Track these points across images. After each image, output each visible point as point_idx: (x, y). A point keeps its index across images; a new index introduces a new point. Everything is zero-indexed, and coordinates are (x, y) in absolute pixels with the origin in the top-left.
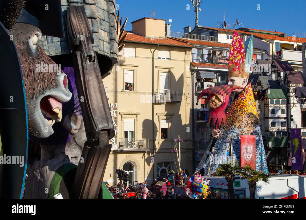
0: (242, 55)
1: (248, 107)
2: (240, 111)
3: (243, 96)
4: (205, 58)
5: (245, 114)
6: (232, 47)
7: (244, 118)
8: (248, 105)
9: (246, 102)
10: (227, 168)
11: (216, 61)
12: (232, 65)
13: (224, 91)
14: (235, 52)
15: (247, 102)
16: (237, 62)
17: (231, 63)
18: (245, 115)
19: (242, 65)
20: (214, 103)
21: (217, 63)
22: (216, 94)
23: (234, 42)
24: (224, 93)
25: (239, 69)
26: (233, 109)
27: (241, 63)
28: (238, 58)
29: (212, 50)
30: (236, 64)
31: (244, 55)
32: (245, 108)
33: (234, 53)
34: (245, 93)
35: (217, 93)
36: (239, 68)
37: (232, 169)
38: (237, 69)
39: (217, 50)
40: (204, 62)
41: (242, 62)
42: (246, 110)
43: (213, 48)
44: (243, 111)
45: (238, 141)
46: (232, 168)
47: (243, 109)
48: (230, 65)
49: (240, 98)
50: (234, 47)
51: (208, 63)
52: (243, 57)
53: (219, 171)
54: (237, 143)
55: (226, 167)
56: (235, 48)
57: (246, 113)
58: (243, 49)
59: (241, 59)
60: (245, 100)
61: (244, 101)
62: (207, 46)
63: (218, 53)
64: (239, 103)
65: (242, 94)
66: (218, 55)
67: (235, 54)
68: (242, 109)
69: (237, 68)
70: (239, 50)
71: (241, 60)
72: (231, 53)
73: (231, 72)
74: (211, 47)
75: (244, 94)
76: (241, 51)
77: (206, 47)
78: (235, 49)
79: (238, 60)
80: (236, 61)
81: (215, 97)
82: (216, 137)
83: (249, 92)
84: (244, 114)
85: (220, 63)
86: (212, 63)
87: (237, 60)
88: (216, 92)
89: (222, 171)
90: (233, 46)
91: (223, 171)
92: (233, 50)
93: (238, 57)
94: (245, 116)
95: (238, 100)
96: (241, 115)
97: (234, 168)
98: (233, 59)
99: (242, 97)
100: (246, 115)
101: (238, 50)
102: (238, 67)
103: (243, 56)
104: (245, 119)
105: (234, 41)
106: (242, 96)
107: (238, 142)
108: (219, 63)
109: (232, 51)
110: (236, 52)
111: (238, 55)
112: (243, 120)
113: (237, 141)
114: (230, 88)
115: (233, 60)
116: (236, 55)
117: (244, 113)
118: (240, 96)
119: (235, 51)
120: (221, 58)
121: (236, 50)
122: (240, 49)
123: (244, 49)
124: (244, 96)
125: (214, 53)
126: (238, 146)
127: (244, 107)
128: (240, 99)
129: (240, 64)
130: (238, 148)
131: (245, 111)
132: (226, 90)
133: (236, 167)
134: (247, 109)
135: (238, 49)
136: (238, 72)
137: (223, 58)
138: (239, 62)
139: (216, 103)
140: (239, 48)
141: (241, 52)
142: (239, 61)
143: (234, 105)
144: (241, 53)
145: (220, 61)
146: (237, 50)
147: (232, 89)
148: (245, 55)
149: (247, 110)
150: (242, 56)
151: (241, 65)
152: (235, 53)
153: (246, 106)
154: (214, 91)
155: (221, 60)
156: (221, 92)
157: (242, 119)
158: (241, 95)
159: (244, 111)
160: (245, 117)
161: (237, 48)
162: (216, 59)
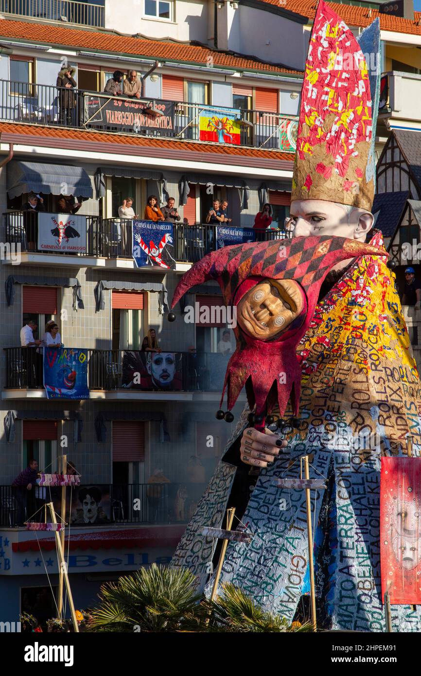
0: (359, 109)
1: (381, 335)
2: (352, 351)
3: (358, 287)
4: (47, 100)
5: (376, 366)
6: (311, 70)
7: (371, 381)
8: (381, 328)
9: (372, 311)
10: (142, 609)
11: (96, 117)
12: (312, 148)
13: (307, 264)
14: (327, 93)
15: (378, 313)
16: (337, 137)
17: (308, 140)
18: (376, 370)
19: (356, 153)
20: (264, 315)
21: (99, 127)
22: (275, 277)
23: (320, 49)
24: (307, 273)
25: (342, 167)
26: (314, 340)
27: (353, 142)
28: (340, 119)
29: (80, 65)
30: (333, 144)
31: (366, 111)
32: (372, 339)
33: (324, 97)
34: (363, 274)
35: (279, 269)
36: (343, 162)
37: (161, 610)
38: (336, 170)
39: (100, 68)
40: (41, 122)
41: (357, 141)
42: (375, 346)
43: (80, 56)
44: (367, 350)
45: (361, 482)
46: (164, 608)
47: (365, 345)
48: (305, 150)
49: (345, 294)
50: (324, 71)
51: (59, 122)
52: (364, 118)
53: (105, 622)
54: (356, 492)
55: (137, 601)
56: (327, 74)
57: (377, 363)
58: (361, 83)
59: (352, 122)
60: (366, 303)
61: (364, 309)
62: (54, 47)
63: (105, 78)
64: (342, 315)
65: (351, 280)
66: (103, 90)
67: (329, 102)
68: (358, 342)
69: (338, 166)
70: (346, 84)
71: (355, 131)
72: (309, 95)
73: (309, 182)
74: (74, 53)
75: (358, 278)
76: (354, 91)
77: (51, 50)
78: (326, 82)
79: (341, 130)
80: (333, 134)
81: (266, 287)
82: (264, 464)
83: (380, 270)
84: (369, 365)
85: (115, 128)
86: (79, 125)
87: (335, 128)
88: (274, 266)
89: (118, 620)
90: (318, 66)
91: (124, 619)
92: (320, 84)
93: (337, 114)
94: (377, 375)
95: (334, 302)
96: (361, 370)
97: (172, 606)
98: (318, 123)
99: (355, 293)
100: (380, 368)
101: (340, 84)
102: (339, 160)
103: (363, 113)
104: (378, 387)
105: (321, 45)
106: (354, 286)
107: (361, 487)
108: (108, 128)
109: (314, 86)
110: (332, 93)
111: (340, 108)
112: (371, 389)
113: (354, 484)
114: (329, 251)
115: (319, 130)
116: (330, 106)
117: (369, 361)
118: (342, 285)
119: (326, 89)
120: (120, 103)
121: (329, 85)
122: (347, 79)
123: (365, 81)
124: (362, 285)
125: (88, 81)
126: (360, 503)
127: (366, 335)
128: (343, 302)
129: (351, 147)
130: (364, 512)
131: (373, 351)
132: (313, 258)
133: (182, 602)
134: (380, 344)
135: (341, 80)
136: (341, 180)
137: (126, 105)
138: (347, 139)
139: (271, 314)
140: (343, 77)
141: (355, 94)
142: (343, 135)
143: (318, 324)
144: (353, 98)
145: (116, 118)
146: (334, 85)
147: (338, 255)
148: (369, 108)
149: (381, 349)
150: (359, 113)
151: (352, 151)
152: (328, 98)
153: (375, 332)
154: (262, 262)
155: (119, 114)
156: (295, 268)
157: (364, 386)
158: (346, 282)
159: (369, 353)
160: (377, 380)
161: (333, 74)
162: (97, 109)
